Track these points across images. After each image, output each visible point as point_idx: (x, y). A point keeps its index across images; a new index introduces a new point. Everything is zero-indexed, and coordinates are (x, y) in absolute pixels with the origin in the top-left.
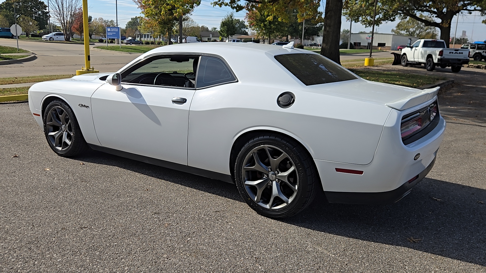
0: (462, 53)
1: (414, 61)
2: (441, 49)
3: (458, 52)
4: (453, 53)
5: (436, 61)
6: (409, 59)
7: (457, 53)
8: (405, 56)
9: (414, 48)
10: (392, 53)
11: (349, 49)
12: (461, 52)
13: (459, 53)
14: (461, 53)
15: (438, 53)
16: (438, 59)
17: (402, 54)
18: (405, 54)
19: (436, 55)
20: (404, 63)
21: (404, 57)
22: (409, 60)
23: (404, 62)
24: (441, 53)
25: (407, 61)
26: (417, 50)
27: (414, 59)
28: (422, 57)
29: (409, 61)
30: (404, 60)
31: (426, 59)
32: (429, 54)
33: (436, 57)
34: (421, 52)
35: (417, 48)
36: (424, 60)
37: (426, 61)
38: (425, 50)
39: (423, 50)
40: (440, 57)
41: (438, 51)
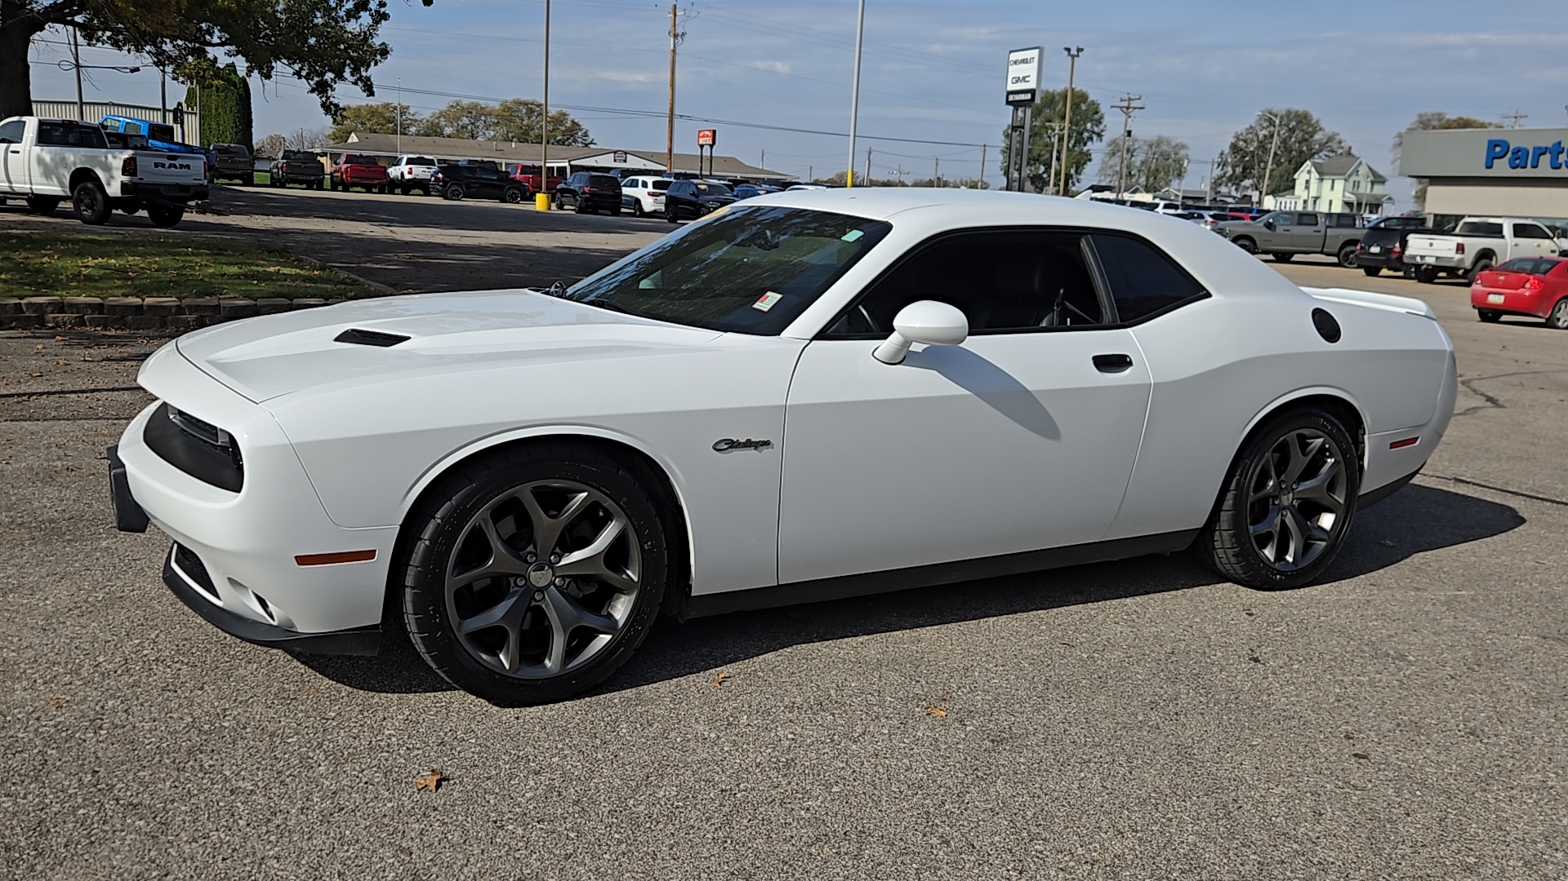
0: (188, 167)
2: (128, 154)
3: (177, 163)
4: (163, 165)
5: (114, 190)
7: (175, 166)
12: (185, 162)
13: (181, 166)
14: (185, 167)
15: (119, 166)
16: (123, 185)
19: (108, 168)
24: (129, 167)
26: (16, 152)
27: (10, 182)
31: (67, 183)
32: (78, 166)
33: (112, 177)
34: (40, 161)
35: (13, 147)
36: (59, 188)
37: (68, 190)
38: (56, 154)
39: (47, 153)
40: (126, 179)
41: (117, 159)
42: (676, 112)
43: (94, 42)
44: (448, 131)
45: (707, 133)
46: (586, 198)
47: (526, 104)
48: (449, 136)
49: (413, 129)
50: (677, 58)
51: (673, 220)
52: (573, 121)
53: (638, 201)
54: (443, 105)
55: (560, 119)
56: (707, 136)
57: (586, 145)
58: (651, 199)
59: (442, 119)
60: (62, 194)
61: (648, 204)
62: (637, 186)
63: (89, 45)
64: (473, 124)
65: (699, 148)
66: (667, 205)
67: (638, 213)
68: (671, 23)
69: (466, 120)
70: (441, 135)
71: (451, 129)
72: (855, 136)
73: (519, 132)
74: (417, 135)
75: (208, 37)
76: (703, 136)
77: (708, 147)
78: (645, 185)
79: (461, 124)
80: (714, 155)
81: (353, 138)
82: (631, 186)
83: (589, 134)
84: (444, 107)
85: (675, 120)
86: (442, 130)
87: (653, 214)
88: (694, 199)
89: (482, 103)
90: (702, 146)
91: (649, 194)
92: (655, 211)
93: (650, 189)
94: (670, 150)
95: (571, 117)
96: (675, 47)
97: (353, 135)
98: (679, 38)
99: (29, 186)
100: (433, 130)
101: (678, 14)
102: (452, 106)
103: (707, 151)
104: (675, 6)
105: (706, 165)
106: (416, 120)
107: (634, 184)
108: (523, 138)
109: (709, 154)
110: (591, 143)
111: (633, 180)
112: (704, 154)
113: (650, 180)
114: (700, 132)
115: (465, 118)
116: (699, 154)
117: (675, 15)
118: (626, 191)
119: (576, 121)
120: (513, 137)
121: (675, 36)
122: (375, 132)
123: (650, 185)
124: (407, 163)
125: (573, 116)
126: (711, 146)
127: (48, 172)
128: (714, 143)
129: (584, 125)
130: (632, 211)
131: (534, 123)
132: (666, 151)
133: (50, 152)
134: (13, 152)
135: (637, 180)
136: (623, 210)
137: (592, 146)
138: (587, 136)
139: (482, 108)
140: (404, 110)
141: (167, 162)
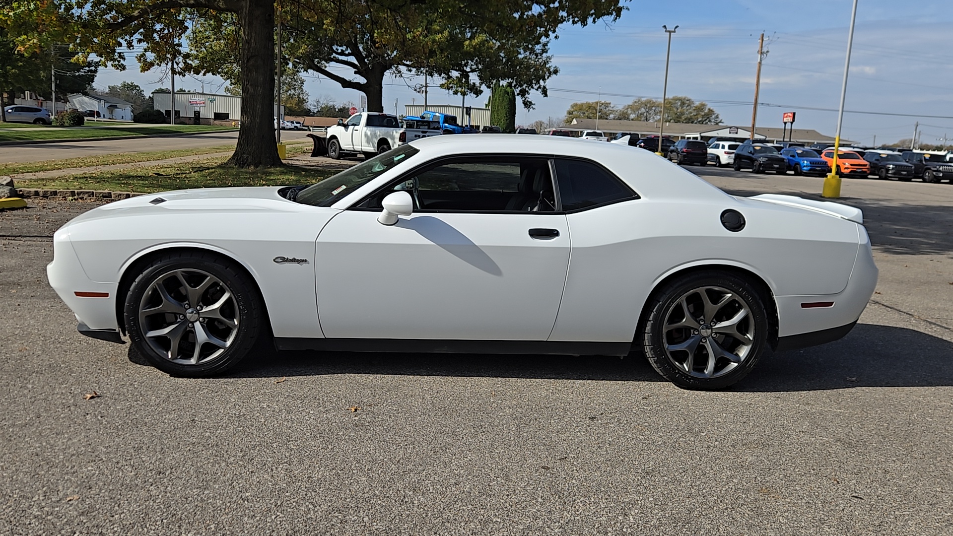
1: (352, 149)
2: (402, 130)
3: (427, 135)
4: (419, 136)
6: (343, 146)
8: (334, 140)
9: (351, 128)
10: (308, 136)
11: (174, 125)
15: (397, 136)
17: (328, 137)
18: (334, 137)
19: (393, 138)
20: (334, 153)
21: (333, 142)
22: (343, 148)
23: (335, 151)
24: (403, 137)
25: (340, 149)
26: (357, 130)
27: (353, 145)
28: (368, 141)
29: (344, 150)
30: (333, 148)
31: (376, 145)
32: (381, 137)
33: (395, 143)
34: (366, 135)
35: (356, 128)
36: (372, 148)
37: (376, 149)
38: (372, 131)
39: (369, 131)
40: (400, 143)
41: (397, 133)
42: (759, 101)
43: (419, 73)
44: (632, 116)
45: (789, 114)
46: (684, 155)
47: (680, 99)
48: (632, 120)
49: (612, 116)
50: (762, 67)
51: (738, 169)
52: (709, 109)
53: (718, 157)
54: (630, 102)
55: (701, 108)
56: (790, 116)
57: (717, 124)
58: (726, 156)
59: (629, 110)
60: (374, 151)
61: (725, 159)
62: (718, 148)
63: (417, 75)
64: (647, 112)
65: (784, 124)
66: (735, 159)
67: (718, 165)
68: (759, 46)
69: (643, 110)
70: (628, 119)
71: (634, 115)
72: (843, 111)
73: (674, 116)
74: (614, 119)
75: (465, 68)
76: (786, 117)
77: (790, 124)
78: (723, 147)
79: (640, 112)
80: (793, 128)
81: (574, 122)
82: (715, 148)
83: (719, 116)
84: (631, 103)
85: (758, 107)
86: (629, 115)
87: (728, 165)
88: (751, 155)
89: (654, 100)
90: (785, 123)
91: (725, 153)
92: (729, 164)
93: (727, 149)
94: (753, 126)
95: (708, 107)
96: (761, 60)
97: (574, 120)
98: (765, 55)
99: (360, 147)
100: (623, 116)
101: (765, 39)
102: (636, 102)
103: (788, 126)
104: (763, 35)
105: (788, 133)
106: (614, 111)
107: (717, 147)
108: (677, 120)
109: (790, 128)
110: (720, 122)
111: (717, 144)
112: (786, 128)
113: (727, 144)
114: (785, 114)
115: (643, 109)
116: (783, 128)
117: (763, 40)
118: (710, 151)
119: (711, 108)
120: (671, 120)
121: (762, 53)
122: (590, 118)
123: (727, 147)
124: (587, 135)
125: (710, 106)
126: (792, 123)
127: (369, 141)
128: (794, 121)
129: (717, 111)
130: (714, 163)
131: (685, 111)
132: (751, 126)
133: (370, 130)
134: (356, 130)
135: (719, 144)
136: (709, 163)
137: (720, 124)
138: (718, 118)
139: (653, 103)
140: (607, 105)
141: (422, 135)
